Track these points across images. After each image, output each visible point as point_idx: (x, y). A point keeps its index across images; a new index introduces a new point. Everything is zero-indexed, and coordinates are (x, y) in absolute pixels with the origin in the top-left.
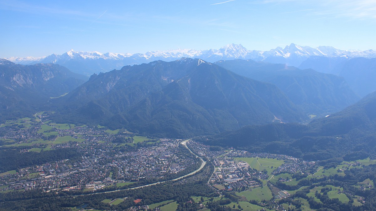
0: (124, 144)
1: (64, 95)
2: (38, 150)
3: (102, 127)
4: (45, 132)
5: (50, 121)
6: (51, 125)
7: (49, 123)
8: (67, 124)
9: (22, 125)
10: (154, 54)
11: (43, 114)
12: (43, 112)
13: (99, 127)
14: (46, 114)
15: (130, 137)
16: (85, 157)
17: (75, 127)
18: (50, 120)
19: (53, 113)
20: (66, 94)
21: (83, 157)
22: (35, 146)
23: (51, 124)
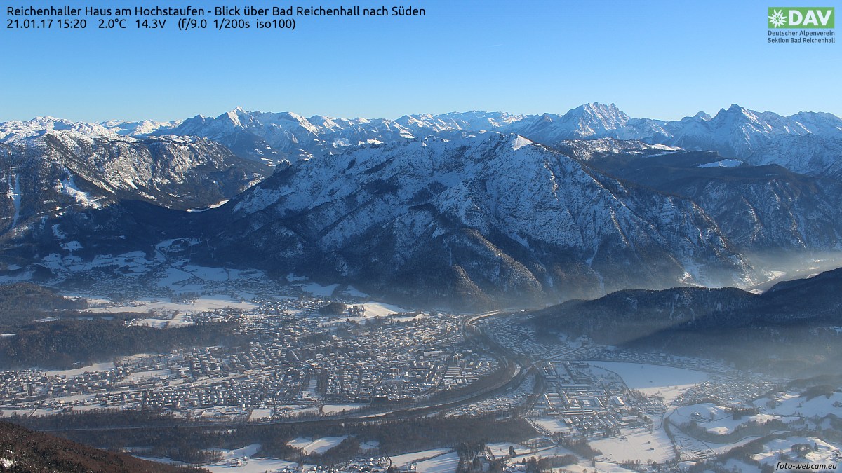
0: (343, 320)
1: (217, 206)
2: (158, 323)
3: (298, 279)
4: (173, 284)
5: (186, 260)
6: (186, 271)
7: (185, 264)
8: (222, 269)
9: (127, 267)
10: (417, 121)
11: (174, 243)
12: (174, 240)
13: (291, 277)
14: (178, 245)
15: (356, 305)
16: (258, 343)
17: (239, 275)
18: (185, 258)
19: (193, 242)
20: (222, 203)
21: (252, 343)
22: (151, 315)
23: (189, 268)
